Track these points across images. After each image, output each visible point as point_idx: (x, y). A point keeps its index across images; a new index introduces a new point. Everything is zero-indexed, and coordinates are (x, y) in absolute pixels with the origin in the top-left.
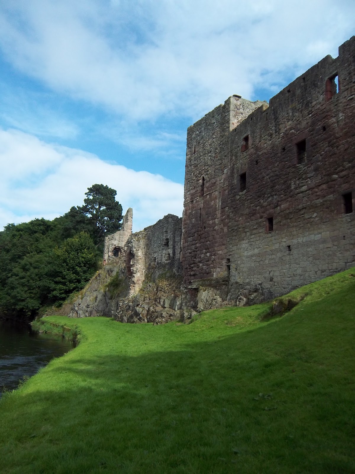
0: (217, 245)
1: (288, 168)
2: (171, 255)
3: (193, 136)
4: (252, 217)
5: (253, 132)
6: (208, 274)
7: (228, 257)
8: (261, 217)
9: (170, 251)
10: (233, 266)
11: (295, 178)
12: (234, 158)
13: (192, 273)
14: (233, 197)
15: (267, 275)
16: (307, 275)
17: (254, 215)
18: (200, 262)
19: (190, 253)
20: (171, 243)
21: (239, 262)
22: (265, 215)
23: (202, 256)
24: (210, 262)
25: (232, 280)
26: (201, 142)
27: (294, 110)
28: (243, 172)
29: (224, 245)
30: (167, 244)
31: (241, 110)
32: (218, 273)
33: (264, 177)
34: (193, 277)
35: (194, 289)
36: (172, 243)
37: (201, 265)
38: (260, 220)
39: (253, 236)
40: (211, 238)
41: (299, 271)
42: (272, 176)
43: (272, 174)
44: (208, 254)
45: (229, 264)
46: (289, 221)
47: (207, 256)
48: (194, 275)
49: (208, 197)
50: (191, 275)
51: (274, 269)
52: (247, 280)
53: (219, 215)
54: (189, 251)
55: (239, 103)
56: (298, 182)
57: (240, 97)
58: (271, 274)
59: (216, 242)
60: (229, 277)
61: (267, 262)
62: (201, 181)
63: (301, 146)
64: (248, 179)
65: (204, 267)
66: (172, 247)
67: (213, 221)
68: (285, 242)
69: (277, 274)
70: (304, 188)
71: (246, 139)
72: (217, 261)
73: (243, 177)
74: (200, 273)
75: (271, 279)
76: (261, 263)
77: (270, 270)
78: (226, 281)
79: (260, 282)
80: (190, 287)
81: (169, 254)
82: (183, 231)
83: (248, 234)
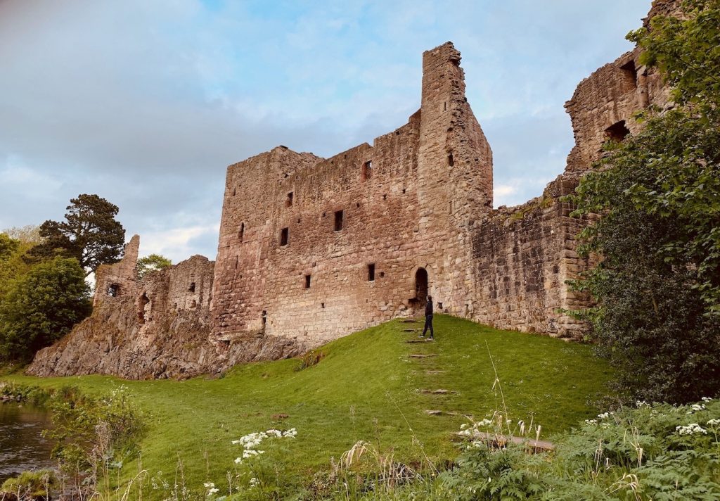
0: (253, 296)
2: (197, 302)
3: (234, 176)
4: (292, 273)
5: (297, 191)
7: (263, 310)
8: (300, 274)
9: (196, 297)
10: (269, 320)
11: (332, 242)
12: (277, 210)
13: (223, 324)
14: (274, 249)
15: (302, 329)
16: (336, 331)
17: (293, 270)
18: (233, 312)
19: (222, 302)
20: (197, 288)
21: (276, 316)
22: (304, 273)
23: (236, 306)
24: (245, 313)
25: (267, 332)
26: (243, 184)
27: (336, 181)
28: (286, 227)
29: (261, 296)
30: (192, 289)
31: (287, 162)
32: (254, 325)
33: (305, 236)
34: (223, 328)
35: (226, 341)
36: (199, 288)
37: (234, 315)
38: (299, 276)
39: (291, 292)
40: (247, 288)
41: (330, 328)
43: (312, 235)
44: (243, 305)
45: (265, 317)
46: (324, 280)
48: (225, 326)
49: (247, 245)
50: (221, 326)
51: (309, 324)
52: (283, 334)
53: (257, 266)
54: (221, 300)
55: (285, 154)
56: (334, 247)
57: (286, 148)
58: (306, 329)
59: (253, 293)
60: (264, 329)
61: (302, 317)
62: (240, 227)
63: (339, 215)
64: (290, 236)
65: (238, 318)
66: (199, 292)
67: (251, 271)
68: (320, 300)
69: (311, 328)
70: (339, 254)
71: (290, 195)
72: (253, 312)
73: (285, 232)
74: (232, 324)
75: (306, 334)
76: (298, 317)
77: (305, 324)
78: (261, 334)
79: (295, 336)
80: (220, 339)
81: (194, 301)
83: (286, 288)
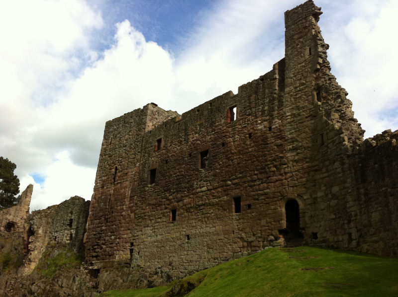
0: (122, 229)
1: (192, 170)
2: (74, 235)
3: (111, 130)
4: (158, 208)
5: (166, 137)
6: (110, 256)
7: (132, 241)
8: (166, 208)
9: (73, 232)
10: (136, 249)
11: (198, 179)
12: (146, 155)
13: (94, 254)
14: (143, 188)
15: (167, 260)
16: (202, 261)
17: (159, 205)
18: (103, 244)
19: (94, 235)
20: (74, 223)
21: (142, 247)
22: (170, 207)
23: (107, 238)
24: (114, 245)
25: (134, 262)
26: (118, 136)
27: (201, 125)
28: (154, 168)
29: (129, 229)
30: (70, 225)
31: (156, 116)
32: (122, 255)
33: (171, 175)
35: (96, 269)
36: (76, 223)
37: (104, 247)
38: (165, 211)
39: (157, 224)
40: (117, 222)
41: (195, 258)
42: (178, 175)
44: (113, 237)
45: (133, 247)
46: (190, 214)
47: (111, 239)
48: (96, 257)
49: (119, 185)
50: (93, 257)
51: (174, 255)
52: (148, 264)
53: (127, 203)
54: (94, 233)
55: (155, 110)
56: (199, 183)
57: (156, 105)
58: (171, 260)
59: (122, 227)
60: (131, 260)
61: (167, 248)
62: (114, 170)
63: (204, 154)
64: (158, 175)
65: (107, 249)
66: (75, 227)
67: (121, 207)
68: (185, 231)
69: (176, 259)
70: (204, 188)
71: (159, 141)
72: (121, 244)
73: (153, 172)
74: (102, 255)
75: (170, 264)
76: (163, 248)
77: (170, 255)
78: (128, 264)
79: (160, 266)
80: (90, 268)
81: (71, 234)
82: (90, 213)
83: (153, 221)
